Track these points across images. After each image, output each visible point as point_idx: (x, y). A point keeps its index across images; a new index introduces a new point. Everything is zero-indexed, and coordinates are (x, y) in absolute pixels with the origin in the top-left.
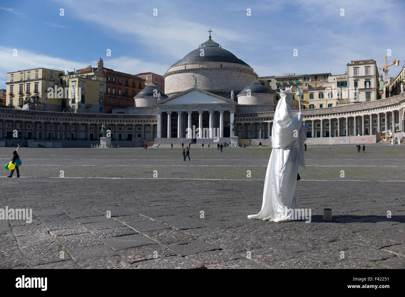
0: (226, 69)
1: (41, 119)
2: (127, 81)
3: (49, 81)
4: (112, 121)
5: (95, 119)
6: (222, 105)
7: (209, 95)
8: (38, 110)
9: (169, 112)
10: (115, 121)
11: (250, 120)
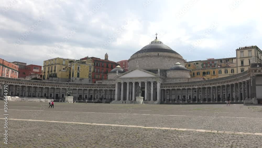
0: (161, 56)
1: (49, 86)
2: (107, 65)
3: (62, 65)
4: (91, 88)
5: (81, 86)
6: (153, 78)
7: (145, 72)
8: (54, 81)
9: (122, 82)
10: (92, 88)
11: (170, 87)
